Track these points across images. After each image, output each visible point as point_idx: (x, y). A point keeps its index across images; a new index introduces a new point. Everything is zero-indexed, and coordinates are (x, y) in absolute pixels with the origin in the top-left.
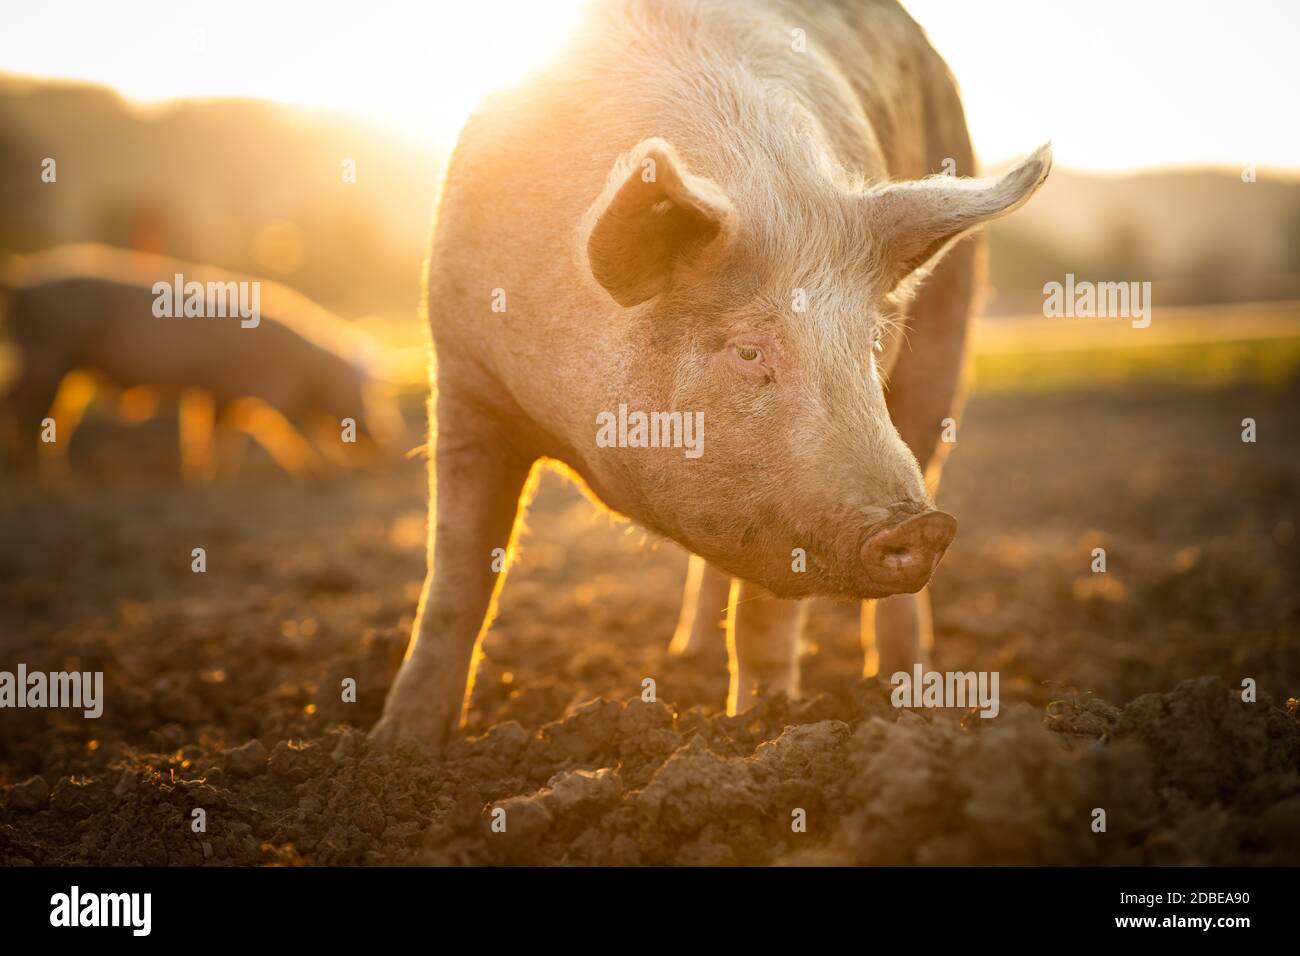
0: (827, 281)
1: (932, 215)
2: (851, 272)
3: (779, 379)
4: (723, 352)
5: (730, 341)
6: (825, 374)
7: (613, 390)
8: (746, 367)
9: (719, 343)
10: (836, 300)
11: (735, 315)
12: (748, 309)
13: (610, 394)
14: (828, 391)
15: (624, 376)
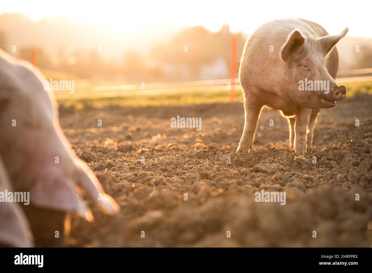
0: (316, 53)
1: (331, 40)
2: (319, 52)
3: (311, 69)
4: (301, 67)
5: (302, 65)
6: (319, 68)
7: (282, 77)
8: (305, 68)
9: (300, 66)
10: (318, 56)
11: (303, 60)
12: (304, 59)
13: (281, 78)
14: (320, 70)
15: (284, 74)
